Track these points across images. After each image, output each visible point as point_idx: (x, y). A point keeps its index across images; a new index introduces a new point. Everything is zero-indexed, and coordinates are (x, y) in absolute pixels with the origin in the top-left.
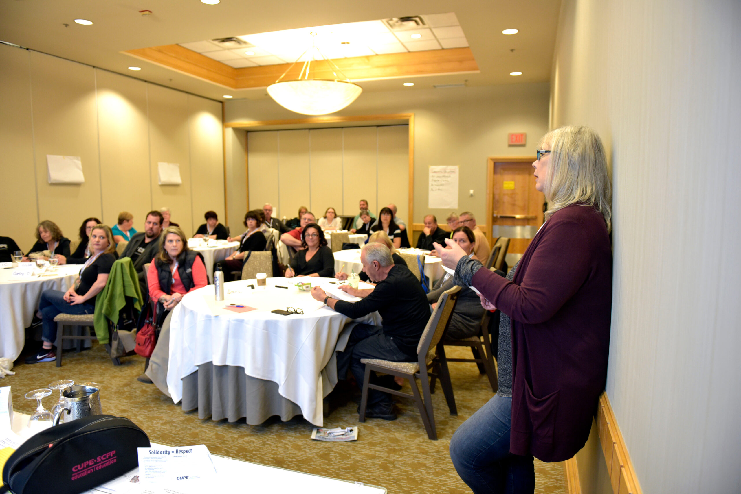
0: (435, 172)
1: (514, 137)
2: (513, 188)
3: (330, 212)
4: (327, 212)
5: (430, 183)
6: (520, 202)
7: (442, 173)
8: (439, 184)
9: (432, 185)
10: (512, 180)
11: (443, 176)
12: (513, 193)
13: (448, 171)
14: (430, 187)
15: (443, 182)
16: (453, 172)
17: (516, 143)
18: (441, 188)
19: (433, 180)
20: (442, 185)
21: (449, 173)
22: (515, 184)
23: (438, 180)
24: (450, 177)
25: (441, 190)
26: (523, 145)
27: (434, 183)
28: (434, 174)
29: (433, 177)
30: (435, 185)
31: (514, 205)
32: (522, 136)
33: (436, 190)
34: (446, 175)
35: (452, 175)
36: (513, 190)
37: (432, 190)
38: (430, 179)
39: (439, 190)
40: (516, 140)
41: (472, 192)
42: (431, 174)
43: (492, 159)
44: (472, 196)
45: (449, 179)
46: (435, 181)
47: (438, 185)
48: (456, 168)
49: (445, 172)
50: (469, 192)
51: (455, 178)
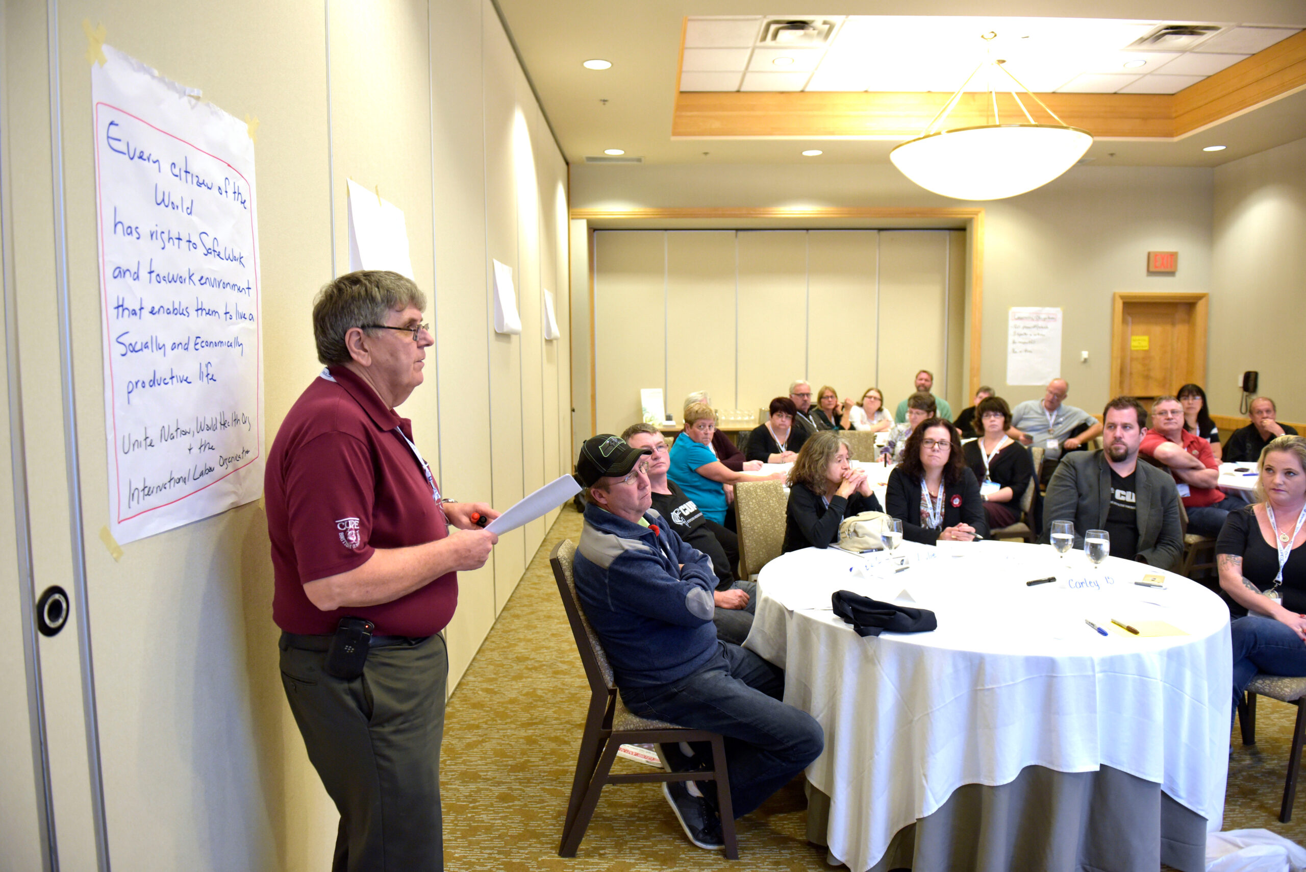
0: (1020, 319)
1: (1159, 259)
2: (1147, 348)
3: (870, 397)
4: (865, 396)
5: (1011, 339)
6: (1157, 374)
7: (1033, 320)
8: (1027, 341)
9: (1014, 342)
10: (1144, 334)
11: (1035, 327)
12: (1146, 356)
13: (1043, 316)
14: (1010, 347)
15: (1033, 338)
16: (1052, 319)
17: (1163, 270)
18: (1029, 347)
19: (1015, 334)
20: (1031, 342)
21: (1044, 320)
22: (1150, 341)
23: (1025, 334)
24: (1046, 328)
25: (1030, 352)
26: (1172, 273)
27: (1017, 339)
28: (1019, 323)
29: (1016, 327)
30: (1020, 342)
31: (1147, 377)
32: (1173, 256)
33: (1021, 352)
34: (1040, 323)
35: (1051, 325)
36: (1146, 351)
37: (1014, 352)
38: (1011, 331)
39: (1026, 351)
40: (1163, 264)
41: (1085, 354)
42: (1011, 323)
43: (1122, 297)
44: (1086, 361)
45: (1044, 332)
46: (1020, 335)
47: (1024, 343)
48: (1057, 312)
49: (1038, 318)
50: (1080, 355)
51: (1055, 330)
